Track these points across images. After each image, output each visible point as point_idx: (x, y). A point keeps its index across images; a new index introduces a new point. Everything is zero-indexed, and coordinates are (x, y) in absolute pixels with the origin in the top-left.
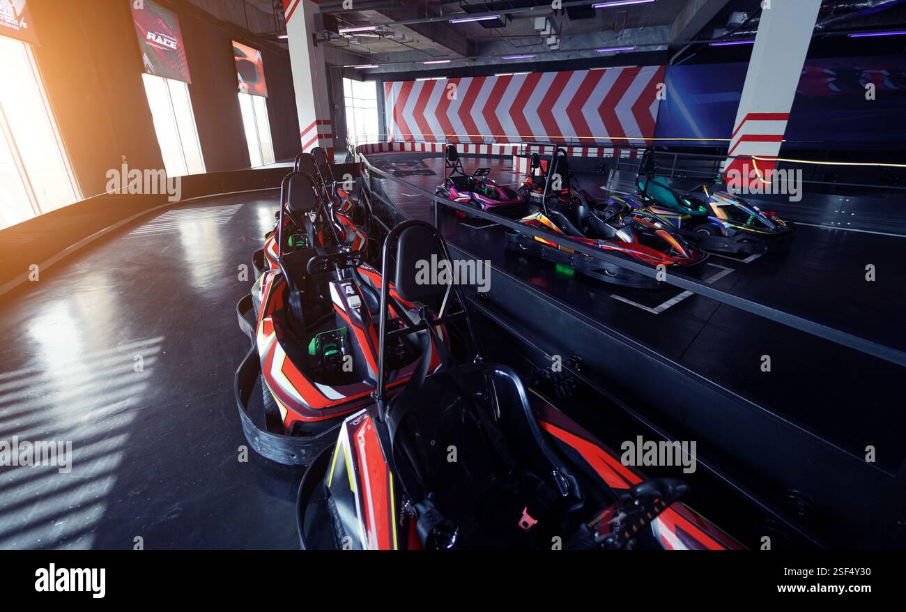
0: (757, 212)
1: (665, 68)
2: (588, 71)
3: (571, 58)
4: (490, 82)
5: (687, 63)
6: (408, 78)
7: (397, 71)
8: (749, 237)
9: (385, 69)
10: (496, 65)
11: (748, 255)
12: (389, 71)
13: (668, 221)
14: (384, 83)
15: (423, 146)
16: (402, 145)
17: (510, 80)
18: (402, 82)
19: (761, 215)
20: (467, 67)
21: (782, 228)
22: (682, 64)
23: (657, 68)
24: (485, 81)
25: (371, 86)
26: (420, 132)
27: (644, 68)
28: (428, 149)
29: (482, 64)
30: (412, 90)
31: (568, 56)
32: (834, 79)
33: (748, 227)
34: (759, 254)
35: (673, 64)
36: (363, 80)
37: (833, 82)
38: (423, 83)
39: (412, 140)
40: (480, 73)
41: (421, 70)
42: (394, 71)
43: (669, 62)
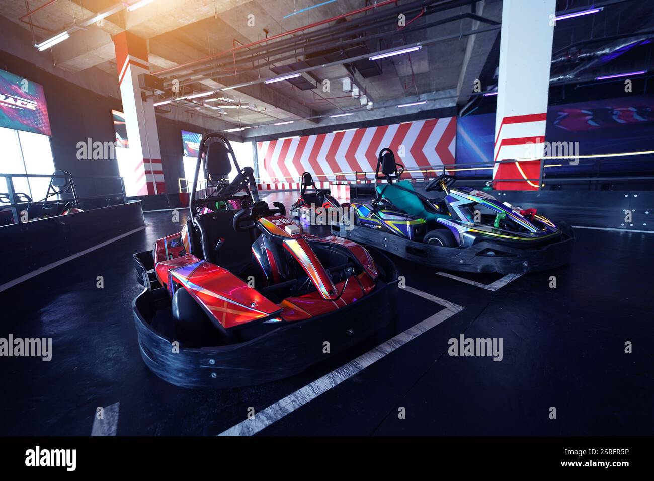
0: (510, 210)
1: (457, 119)
2: (399, 125)
3: (386, 117)
4: (330, 137)
5: (473, 114)
6: (273, 138)
7: (266, 134)
8: (497, 247)
9: (258, 134)
10: (333, 125)
11: (497, 276)
12: (260, 135)
13: (397, 229)
14: (257, 143)
15: (283, 185)
16: (268, 186)
17: (344, 135)
18: (269, 142)
19: (515, 214)
20: (313, 128)
21: (549, 231)
22: (469, 115)
23: (450, 119)
24: (326, 137)
25: (249, 145)
26: (283, 175)
27: (441, 120)
28: (287, 187)
29: (324, 125)
30: (276, 147)
31: (384, 116)
32: (591, 117)
33: (495, 231)
34: (517, 273)
35: (463, 115)
36: (243, 142)
37: (591, 119)
38: (283, 141)
39: (276, 181)
40: (322, 132)
41: (281, 132)
42: (263, 135)
43: (458, 114)
